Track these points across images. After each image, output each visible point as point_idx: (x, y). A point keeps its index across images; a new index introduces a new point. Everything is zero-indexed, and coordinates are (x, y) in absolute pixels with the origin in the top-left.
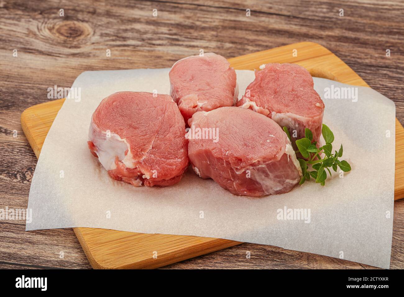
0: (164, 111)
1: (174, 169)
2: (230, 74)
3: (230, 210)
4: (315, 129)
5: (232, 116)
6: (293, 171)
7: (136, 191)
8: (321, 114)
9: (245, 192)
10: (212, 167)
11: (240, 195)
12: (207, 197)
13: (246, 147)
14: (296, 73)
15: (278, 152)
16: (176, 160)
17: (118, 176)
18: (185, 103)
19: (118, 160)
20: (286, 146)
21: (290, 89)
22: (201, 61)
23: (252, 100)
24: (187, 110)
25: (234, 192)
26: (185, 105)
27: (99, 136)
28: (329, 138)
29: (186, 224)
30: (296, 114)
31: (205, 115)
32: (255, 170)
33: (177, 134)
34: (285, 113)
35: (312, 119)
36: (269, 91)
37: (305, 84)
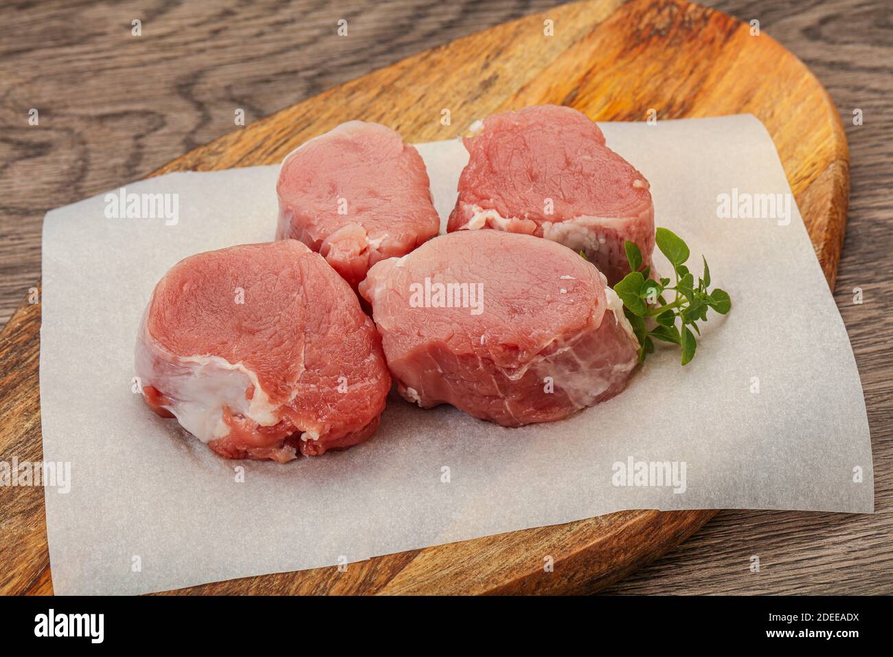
0: (299, 279)
1: (369, 403)
2: (412, 160)
3: (513, 464)
4: (644, 239)
5: (462, 254)
6: (624, 344)
9: (533, 416)
10: (448, 379)
11: (522, 424)
12: (451, 447)
13: (519, 315)
15: (592, 310)
16: (367, 382)
17: (239, 448)
18: (339, 249)
19: (230, 414)
20: (605, 294)
21: (562, 163)
22: (338, 145)
23: (487, 205)
24: (349, 263)
25: (508, 423)
26: (337, 255)
27: (173, 369)
28: (678, 254)
29: (432, 520)
30: (598, 215)
31: (398, 266)
32: (549, 362)
33: (348, 323)
34: (569, 221)
35: (635, 218)
36: (517, 177)
37: (590, 144)
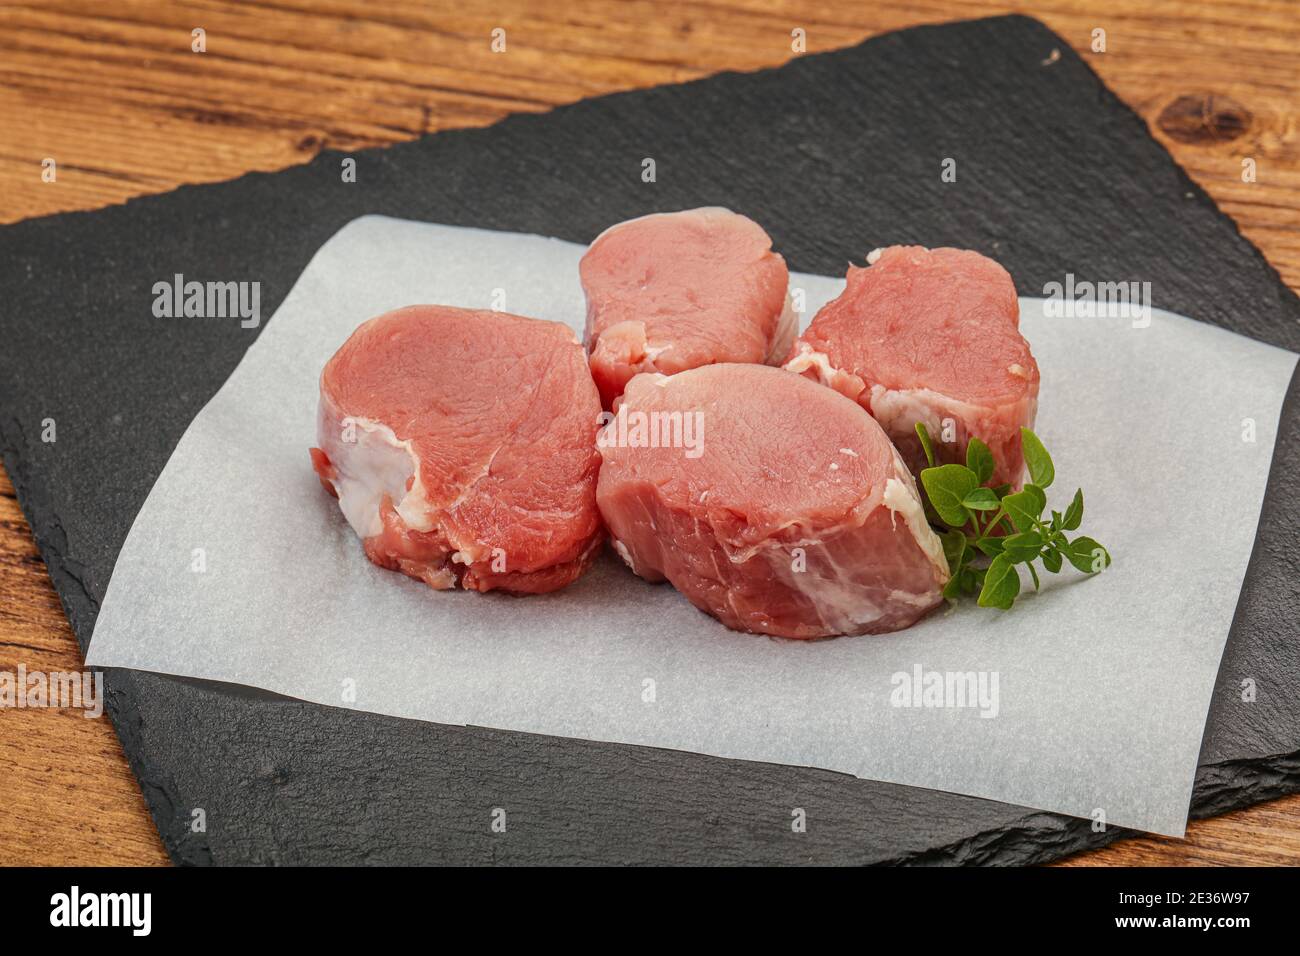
0: (543, 370)
1: (548, 539)
2: (766, 273)
4: (1000, 443)
5: (741, 390)
6: (913, 565)
7: (437, 601)
8: (1021, 397)
9: (765, 624)
10: (663, 542)
11: (750, 631)
13: (766, 481)
14: (967, 277)
15: (859, 499)
16: (558, 513)
18: (607, 348)
19: (388, 505)
20: (885, 485)
21: (940, 321)
22: (684, 231)
23: (819, 347)
24: (613, 369)
25: (731, 623)
26: (610, 356)
27: (339, 430)
29: (566, 704)
30: (943, 393)
31: (658, 383)
33: (571, 437)
34: (910, 390)
35: (992, 410)
36: (874, 324)
37: (988, 309)
